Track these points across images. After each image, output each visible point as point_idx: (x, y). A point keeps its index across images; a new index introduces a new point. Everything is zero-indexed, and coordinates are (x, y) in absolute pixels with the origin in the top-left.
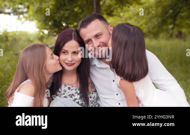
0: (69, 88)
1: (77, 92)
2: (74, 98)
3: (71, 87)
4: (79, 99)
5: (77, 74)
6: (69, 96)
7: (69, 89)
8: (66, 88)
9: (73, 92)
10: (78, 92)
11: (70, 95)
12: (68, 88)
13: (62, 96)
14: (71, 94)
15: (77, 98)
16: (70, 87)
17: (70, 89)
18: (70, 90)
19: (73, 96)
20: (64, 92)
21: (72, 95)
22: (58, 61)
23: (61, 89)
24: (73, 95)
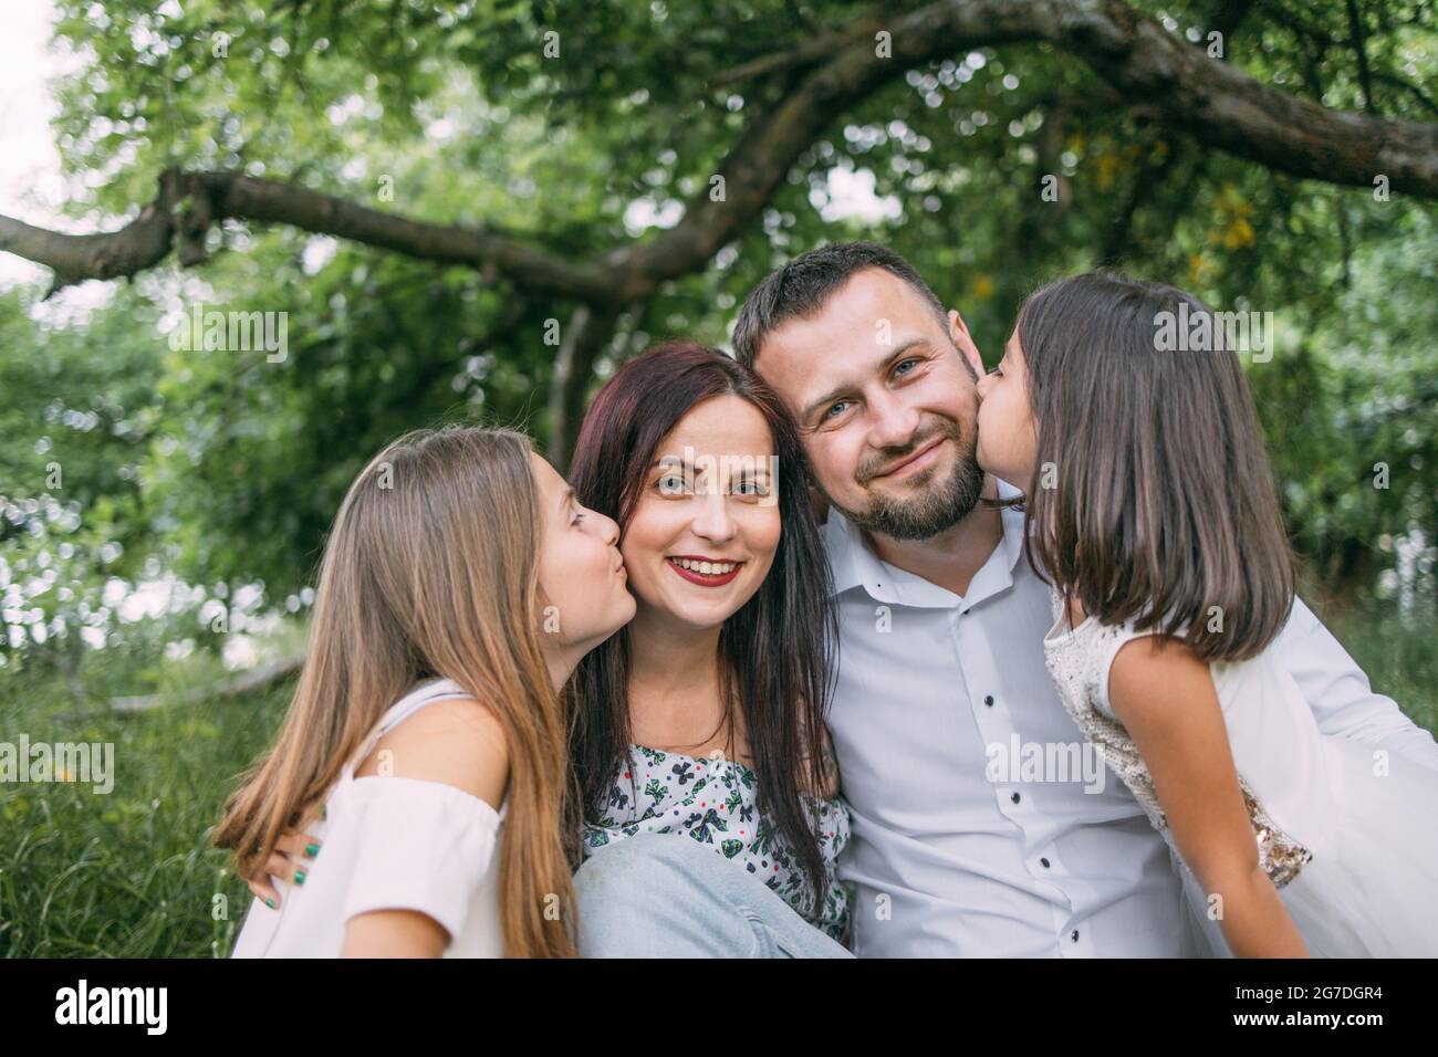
0: (682, 773)
1: (738, 800)
2: (719, 837)
3: (694, 765)
4: (754, 849)
5: (720, 669)
6: (688, 824)
7: (682, 781)
8: (663, 772)
9: (714, 796)
10: (748, 795)
11: (695, 817)
12: (676, 769)
13: (643, 826)
14: (704, 812)
15: (742, 838)
16: (687, 766)
17: (691, 776)
18: (691, 783)
19: (710, 826)
20: (651, 799)
21: (706, 821)
22: (614, 550)
23: (630, 775)
24: (712, 816)
